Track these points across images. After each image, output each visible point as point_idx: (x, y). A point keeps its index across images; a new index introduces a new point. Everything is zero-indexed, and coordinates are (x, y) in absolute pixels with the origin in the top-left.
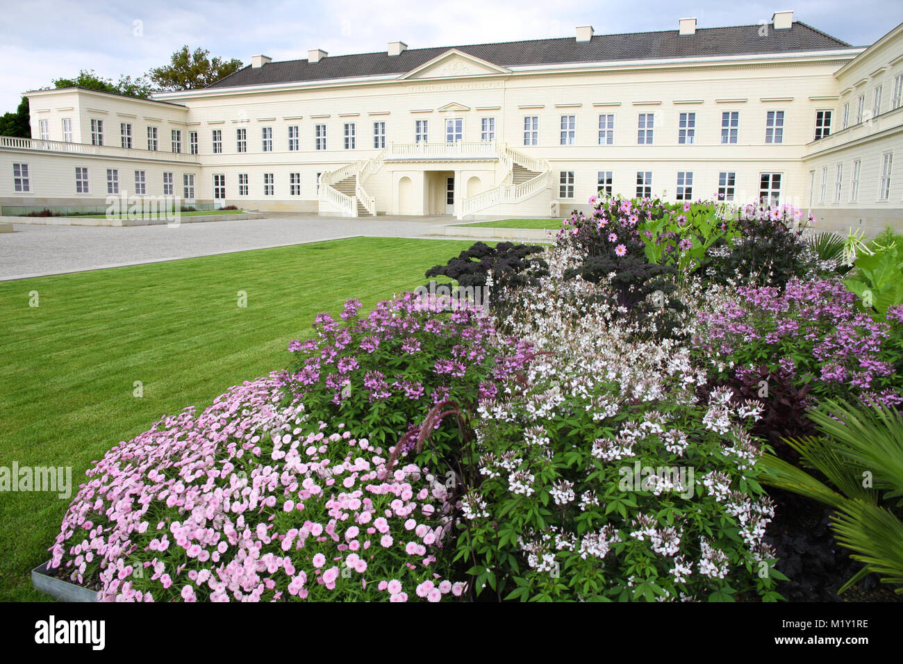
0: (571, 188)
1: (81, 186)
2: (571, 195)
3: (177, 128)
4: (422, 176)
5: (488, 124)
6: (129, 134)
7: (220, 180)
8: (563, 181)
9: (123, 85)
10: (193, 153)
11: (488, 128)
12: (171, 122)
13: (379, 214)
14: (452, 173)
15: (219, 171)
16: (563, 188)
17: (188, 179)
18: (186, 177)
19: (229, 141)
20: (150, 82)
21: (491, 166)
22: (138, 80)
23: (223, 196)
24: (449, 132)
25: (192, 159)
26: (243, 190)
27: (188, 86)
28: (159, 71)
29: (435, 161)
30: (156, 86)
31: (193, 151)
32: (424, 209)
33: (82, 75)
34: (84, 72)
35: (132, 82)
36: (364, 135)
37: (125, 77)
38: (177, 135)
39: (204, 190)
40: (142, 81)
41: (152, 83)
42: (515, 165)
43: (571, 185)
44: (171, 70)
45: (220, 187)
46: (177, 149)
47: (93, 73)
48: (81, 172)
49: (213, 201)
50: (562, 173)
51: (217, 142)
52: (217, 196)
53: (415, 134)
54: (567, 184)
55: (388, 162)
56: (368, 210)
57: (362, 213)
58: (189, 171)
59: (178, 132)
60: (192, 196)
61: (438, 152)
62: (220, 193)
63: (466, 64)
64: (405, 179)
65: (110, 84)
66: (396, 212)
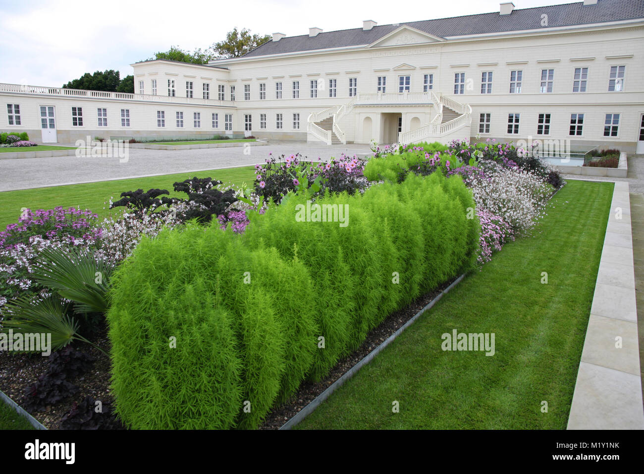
0: (488, 126)
1: (161, 123)
2: (487, 131)
3: (222, 84)
4: (379, 116)
5: (429, 79)
6: (191, 88)
7: (248, 118)
8: (482, 120)
9: (196, 54)
10: (232, 100)
11: (429, 81)
12: (218, 80)
13: (349, 143)
14: (400, 114)
15: (248, 112)
16: (481, 126)
17: (228, 118)
18: (226, 116)
19: (255, 91)
20: (213, 52)
21: (427, 110)
22: (206, 50)
23: (250, 129)
24: (401, 85)
25: (231, 104)
26: (263, 125)
27: (237, 54)
28: (218, 45)
29: (388, 106)
30: (217, 54)
31: (232, 99)
32: (380, 140)
33: (172, 49)
34: (173, 48)
35: (202, 52)
36: (343, 87)
37: (197, 50)
38: (222, 88)
39: (238, 125)
40: (208, 51)
41: (214, 53)
42: (445, 109)
43: (488, 123)
44: (226, 44)
45: (248, 123)
46: (222, 97)
47: (178, 47)
48: (161, 114)
49: (243, 132)
50: (481, 114)
51: (247, 92)
52: (246, 129)
53: (377, 86)
54: (485, 123)
55: (356, 106)
56: (341, 140)
57: (335, 141)
58: (229, 112)
59: (223, 86)
60: (231, 129)
61: (393, 98)
62: (248, 127)
63: (414, 36)
64: (368, 119)
65: (189, 55)
66: (360, 141)
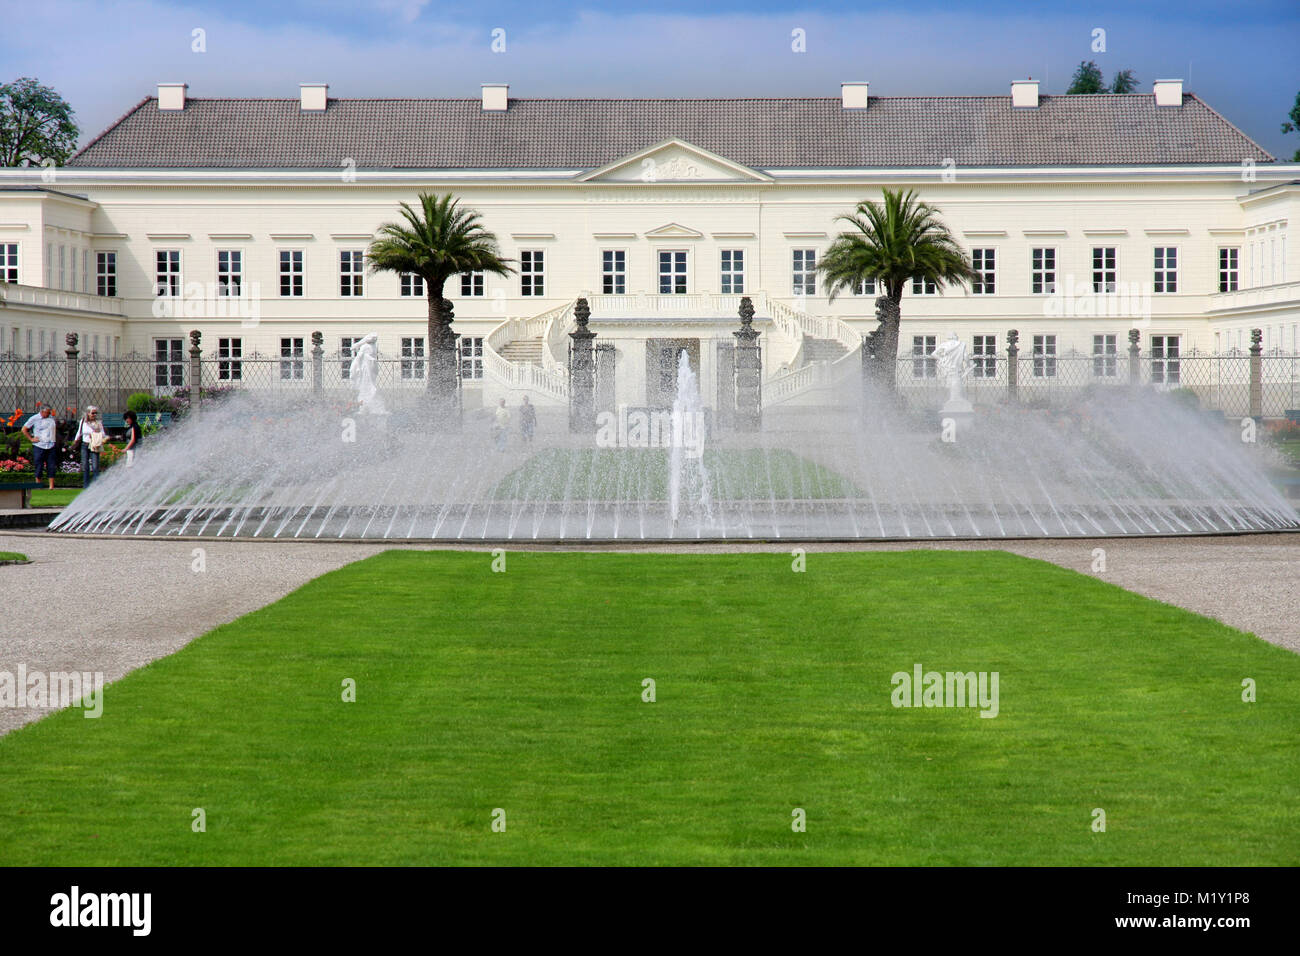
4: (642, 347)
5: (732, 260)
7: (169, 349)
10: (102, 293)
11: (733, 266)
26: (230, 370)
29: (666, 323)
31: (101, 289)
45: (168, 363)
51: (167, 274)
53: (601, 270)
62: (170, 376)
63: (692, 162)
